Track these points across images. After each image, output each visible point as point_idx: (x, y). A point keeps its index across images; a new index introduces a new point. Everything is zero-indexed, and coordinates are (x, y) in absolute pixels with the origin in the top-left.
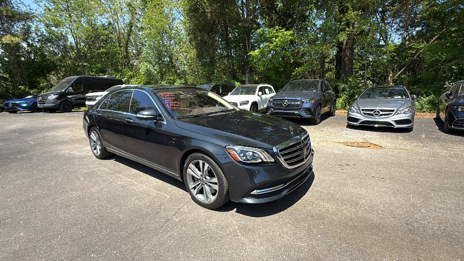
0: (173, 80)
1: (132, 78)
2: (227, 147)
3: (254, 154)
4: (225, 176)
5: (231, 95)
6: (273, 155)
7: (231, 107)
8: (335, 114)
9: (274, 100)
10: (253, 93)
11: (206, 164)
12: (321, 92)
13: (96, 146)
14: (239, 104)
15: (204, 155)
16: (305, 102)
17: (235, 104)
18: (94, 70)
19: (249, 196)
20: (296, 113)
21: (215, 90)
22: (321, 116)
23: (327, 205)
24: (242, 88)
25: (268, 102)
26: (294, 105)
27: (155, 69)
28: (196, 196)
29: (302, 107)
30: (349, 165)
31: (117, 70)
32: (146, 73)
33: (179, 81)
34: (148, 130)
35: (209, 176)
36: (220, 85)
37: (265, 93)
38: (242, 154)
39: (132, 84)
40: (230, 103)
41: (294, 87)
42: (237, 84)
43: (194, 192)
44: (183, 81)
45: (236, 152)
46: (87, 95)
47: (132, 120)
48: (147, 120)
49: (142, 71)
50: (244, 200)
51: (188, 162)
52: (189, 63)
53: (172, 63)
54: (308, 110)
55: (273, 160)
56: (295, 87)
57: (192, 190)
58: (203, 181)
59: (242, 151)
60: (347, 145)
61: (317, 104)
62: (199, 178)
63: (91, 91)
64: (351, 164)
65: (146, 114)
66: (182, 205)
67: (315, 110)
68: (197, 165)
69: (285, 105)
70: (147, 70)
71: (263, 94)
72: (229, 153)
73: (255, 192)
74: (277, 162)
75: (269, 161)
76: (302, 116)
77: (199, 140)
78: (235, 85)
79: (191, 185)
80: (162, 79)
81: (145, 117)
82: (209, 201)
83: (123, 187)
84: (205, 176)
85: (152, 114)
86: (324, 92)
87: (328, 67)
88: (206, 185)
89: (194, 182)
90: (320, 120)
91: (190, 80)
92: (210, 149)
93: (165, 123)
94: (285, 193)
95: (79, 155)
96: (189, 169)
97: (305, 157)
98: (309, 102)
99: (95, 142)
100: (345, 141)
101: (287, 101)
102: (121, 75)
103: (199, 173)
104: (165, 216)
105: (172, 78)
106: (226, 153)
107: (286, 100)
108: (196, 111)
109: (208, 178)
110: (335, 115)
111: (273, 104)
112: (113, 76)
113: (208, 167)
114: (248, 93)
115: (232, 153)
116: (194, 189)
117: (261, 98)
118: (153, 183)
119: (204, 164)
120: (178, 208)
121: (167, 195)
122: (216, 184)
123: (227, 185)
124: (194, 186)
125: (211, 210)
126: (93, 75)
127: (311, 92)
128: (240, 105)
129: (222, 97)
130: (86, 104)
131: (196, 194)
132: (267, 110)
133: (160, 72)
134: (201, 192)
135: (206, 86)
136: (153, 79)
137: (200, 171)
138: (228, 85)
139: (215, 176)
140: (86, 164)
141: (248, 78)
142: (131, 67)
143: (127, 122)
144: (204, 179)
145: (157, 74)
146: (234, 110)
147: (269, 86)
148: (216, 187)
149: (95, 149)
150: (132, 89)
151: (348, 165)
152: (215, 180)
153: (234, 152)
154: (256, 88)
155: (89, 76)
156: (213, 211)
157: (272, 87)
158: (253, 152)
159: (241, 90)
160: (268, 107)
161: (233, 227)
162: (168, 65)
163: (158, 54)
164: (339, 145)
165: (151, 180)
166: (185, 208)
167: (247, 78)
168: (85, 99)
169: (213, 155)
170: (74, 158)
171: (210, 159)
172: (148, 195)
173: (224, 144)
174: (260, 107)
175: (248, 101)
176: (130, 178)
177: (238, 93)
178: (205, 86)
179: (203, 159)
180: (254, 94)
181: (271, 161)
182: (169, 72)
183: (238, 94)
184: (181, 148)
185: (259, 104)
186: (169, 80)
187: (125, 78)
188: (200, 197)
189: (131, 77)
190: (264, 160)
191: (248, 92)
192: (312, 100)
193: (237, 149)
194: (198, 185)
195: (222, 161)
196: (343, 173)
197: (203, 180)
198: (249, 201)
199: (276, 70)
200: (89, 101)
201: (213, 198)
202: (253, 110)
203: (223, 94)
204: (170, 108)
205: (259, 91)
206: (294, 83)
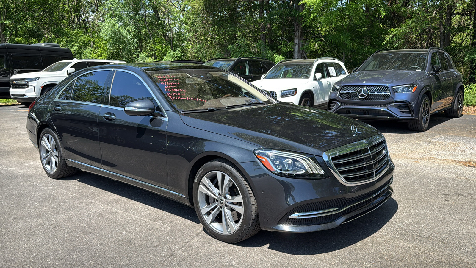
0: (161, 51)
1: (86, 48)
2: (257, 152)
3: (296, 163)
4: (253, 193)
5: (265, 78)
6: (323, 165)
7: (263, 98)
8: (463, 113)
9: (342, 86)
10: (306, 74)
11: (226, 176)
12: (432, 72)
13: (50, 158)
14: (279, 95)
15: (223, 164)
16: (400, 90)
17: (273, 95)
18: (21, 32)
19: (287, 221)
20: (382, 109)
21: (238, 69)
22: (431, 116)
23: (407, 245)
24: (287, 66)
25: (331, 91)
26: (378, 96)
27: (128, 31)
28: (210, 225)
29: (393, 99)
30: (461, 195)
31: (59, 33)
32: (111, 38)
33: (172, 53)
34: (140, 130)
35: (230, 195)
36: (246, 61)
37: (329, 76)
38: (278, 162)
39: (86, 57)
40: (262, 91)
41: (383, 62)
42: (278, 58)
43: (208, 219)
44: (178, 52)
45: (269, 158)
46: (13, 77)
47: (114, 115)
48: (140, 115)
49: (106, 32)
50: (279, 227)
51: (201, 174)
52: (189, 18)
53: (159, 18)
54: (405, 104)
55: (323, 172)
56: (385, 63)
57: (205, 217)
58: (222, 202)
59: (277, 158)
60: (469, 166)
61: (422, 94)
62: (216, 198)
63: (17, 70)
64: (464, 193)
65: (137, 106)
66: (189, 238)
67: (418, 105)
68: (213, 179)
69: (362, 96)
70: (115, 32)
71: (323, 77)
72: (260, 160)
73: (296, 215)
74: (328, 174)
75: (317, 173)
76: (393, 116)
77: (217, 142)
78: (273, 59)
79: (204, 209)
80: (140, 48)
81: (137, 110)
82: (230, 231)
83: (100, 215)
84: (225, 194)
85: (147, 106)
86: (437, 72)
87: (459, 22)
88: (225, 208)
89: (208, 204)
90: (428, 122)
91: (192, 51)
92: (234, 155)
93: (166, 119)
94: (340, 221)
95: (21, 173)
96: (201, 186)
97: (374, 171)
98: (408, 91)
99: (47, 151)
100: (466, 159)
101: (365, 88)
102: (67, 42)
103: (216, 191)
104: (168, 250)
105: (159, 47)
106: (255, 159)
107: (363, 86)
108: (210, 104)
109: (229, 197)
110: (462, 115)
111: (341, 94)
112: (53, 43)
113: (230, 181)
114: (296, 75)
115: (264, 160)
116: (209, 215)
117: (321, 84)
118: (144, 211)
119: (223, 177)
120: (184, 241)
121: (167, 226)
122: (239, 204)
123: (256, 205)
124: (208, 210)
125: (232, 245)
126: (20, 43)
127: (412, 72)
128: (282, 96)
129: (251, 81)
130: (11, 93)
131: (211, 222)
132: (329, 105)
133: (138, 36)
134: (219, 219)
135: (221, 62)
136: (124, 49)
137: (218, 189)
138: (259, 61)
139: (239, 194)
140: (36, 185)
141: (299, 46)
142: (85, 27)
143: (106, 119)
144: (223, 198)
145: (132, 39)
146: (268, 102)
147: (336, 61)
148: (240, 209)
149: (49, 163)
150: (113, 69)
151: (459, 195)
152: (239, 199)
153: (266, 158)
154: (311, 65)
155: (12, 44)
156: (235, 246)
157: (342, 64)
158: (294, 160)
159: (284, 69)
160: (331, 100)
161: (264, 264)
162: (151, 23)
163: (134, 4)
164: (454, 164)
165: (141, 207)
166: (195, 242)
167: (296, 48)
168: (8, 84)
169: (238, 163)
170: (15, 177)
171: (233, 169)
172: (140, 225)
173: (252, 148)
174: (319, 100)
175: (296, 90)
176: (108, 205)
177: (278, 74)
178: (221, 64)
179: (222, 169)
180: (307, 77)
181: (320, 173)
182: (153, 36)
183: (278, 77)
184: (188, 157)
185: (315, 95)
186: (152, 50)
187: (75, 47)
188: (216, 226)
189: (86, 45)
190: (309, 172)
191: (297, 73)
192: (413, 86)
193: (271, 155)
194: (213, 209)
195: (251, 173)
196: (448, 205)
197: (222, 200)
198: (286, 228)
199: (352, 30)
200: (16, 88)
201: (235, 227)
202: (304, 105)
203: (251, 78)
204: (173, 99)
205: (317, 71)
206: (385, 56)
